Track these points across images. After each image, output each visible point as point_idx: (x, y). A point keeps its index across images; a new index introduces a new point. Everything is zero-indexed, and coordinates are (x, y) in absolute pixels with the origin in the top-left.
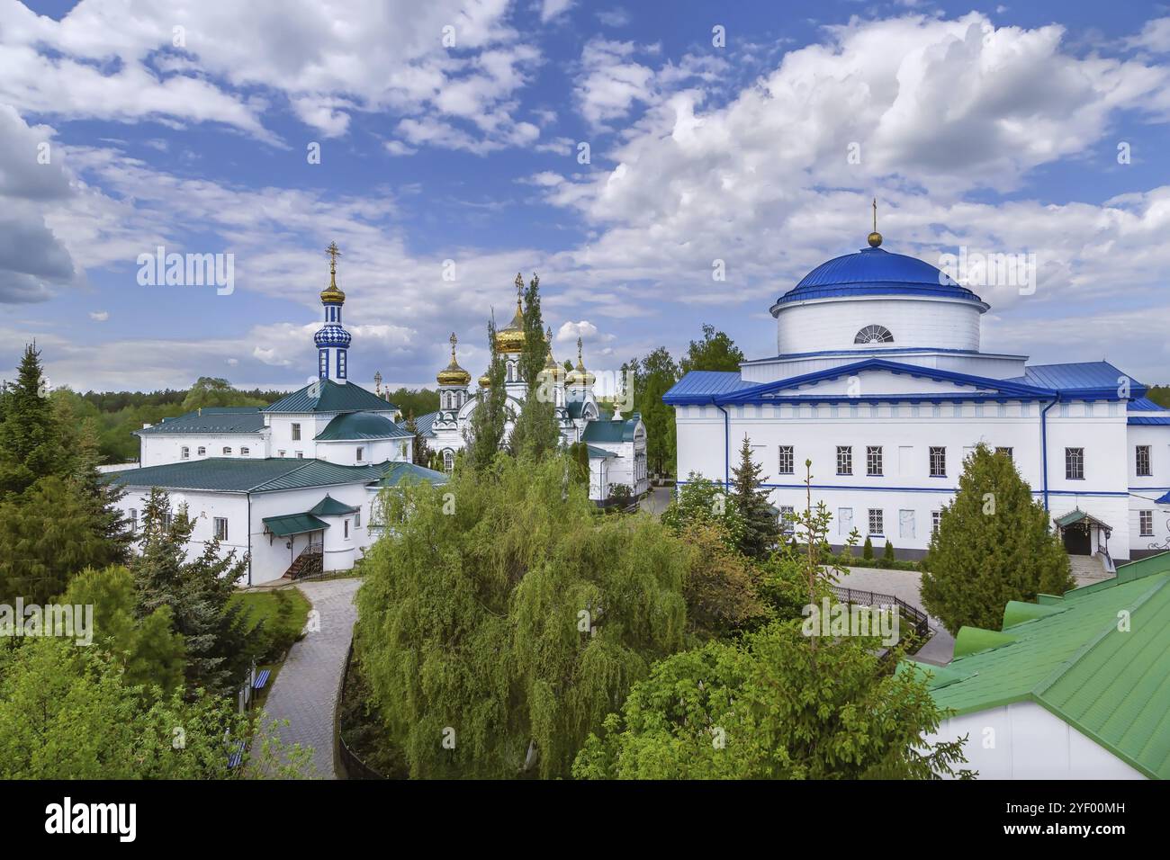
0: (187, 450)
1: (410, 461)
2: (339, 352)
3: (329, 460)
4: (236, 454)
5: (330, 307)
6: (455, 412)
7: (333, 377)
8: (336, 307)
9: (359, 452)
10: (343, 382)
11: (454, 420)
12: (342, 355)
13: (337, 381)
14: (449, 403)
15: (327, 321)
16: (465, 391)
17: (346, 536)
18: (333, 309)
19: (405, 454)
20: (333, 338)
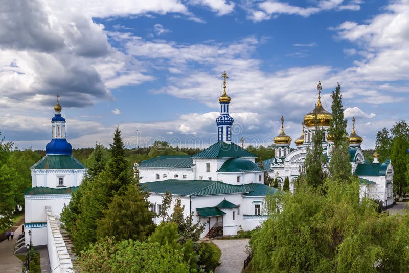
0: (158, 175)
1: (263, 183)
2: (228, 128)
3: (224, 182)
4: (180, 178)
5: (223, 105)
6: (283, 159)
7: (225, 140)
8: (226, 105)
9: (238, 178)
10: (230, 143)
11: (283, 163)
12: (229, 129)
13: (227, 142)
14: (280, 154)
15: (222, 112)
16: (288, 147)
17: (234, 219)
18: (225, 106)
19: (260, 180)
20: (225, 120)
